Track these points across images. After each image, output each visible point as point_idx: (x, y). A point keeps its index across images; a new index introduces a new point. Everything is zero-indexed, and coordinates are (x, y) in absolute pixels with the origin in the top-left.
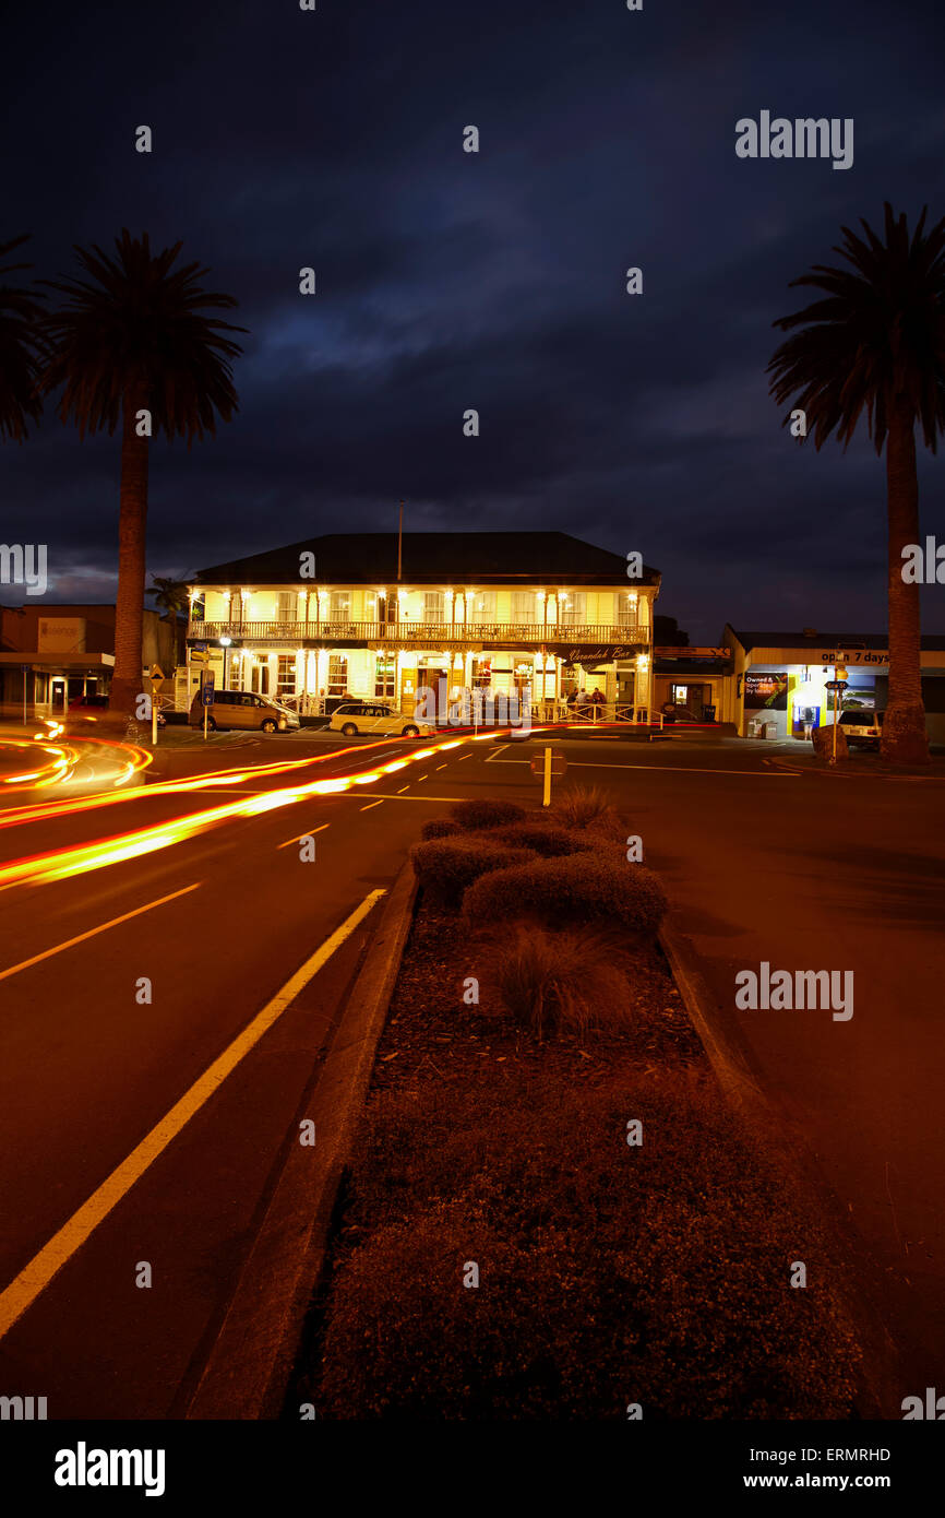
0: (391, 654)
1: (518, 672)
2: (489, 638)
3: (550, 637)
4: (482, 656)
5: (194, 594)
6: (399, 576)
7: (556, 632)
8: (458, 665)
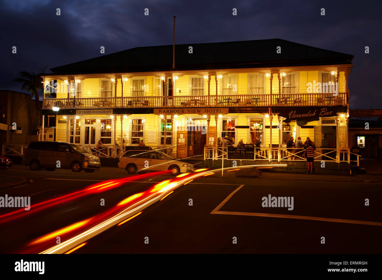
0: (169, 117)
1: (253, 128)
2: (233, 105)
3: (274, 103)
4: (229, 117)
5: (47, 82)
6: (174, 66)
7: (278, 100)
8: (213, 123)
